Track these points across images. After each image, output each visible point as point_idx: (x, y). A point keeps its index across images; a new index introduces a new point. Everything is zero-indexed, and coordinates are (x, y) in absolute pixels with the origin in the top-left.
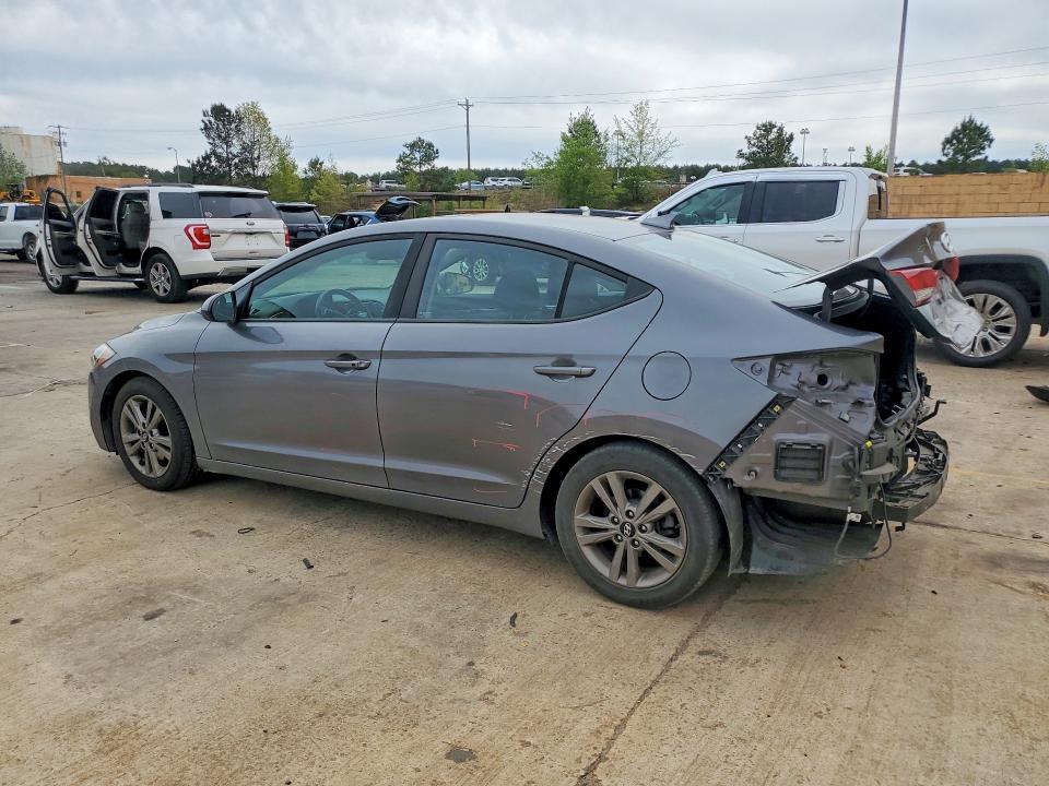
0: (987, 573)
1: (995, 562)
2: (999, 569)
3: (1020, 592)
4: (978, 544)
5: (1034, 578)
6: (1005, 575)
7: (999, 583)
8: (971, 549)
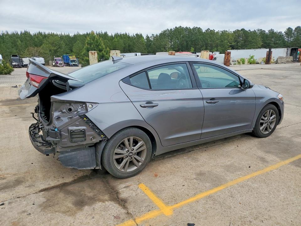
0: (19, 176)
1: (18, 182)
2: (16, 179)
3: (8, 174)
4: (26, 187)
5: (4, 181)
6: (13, 178)
7: (15, 175)
8: (27, 184)
